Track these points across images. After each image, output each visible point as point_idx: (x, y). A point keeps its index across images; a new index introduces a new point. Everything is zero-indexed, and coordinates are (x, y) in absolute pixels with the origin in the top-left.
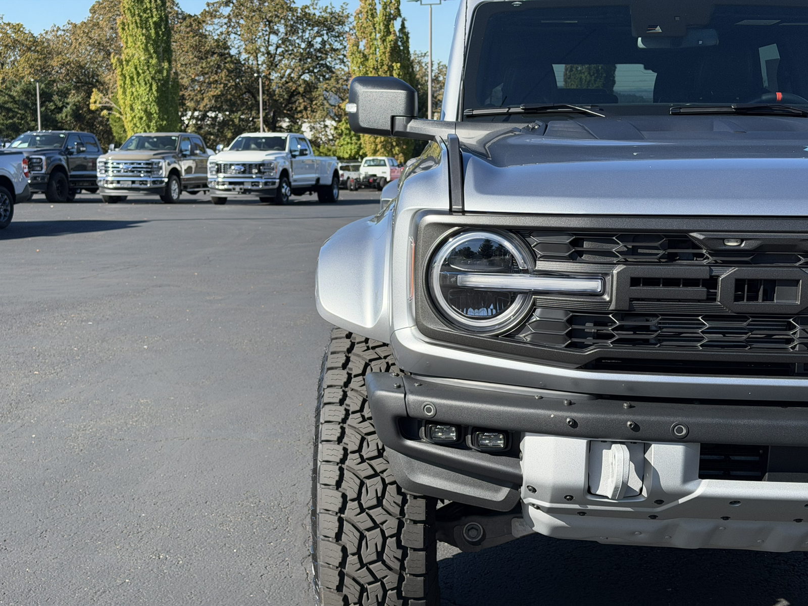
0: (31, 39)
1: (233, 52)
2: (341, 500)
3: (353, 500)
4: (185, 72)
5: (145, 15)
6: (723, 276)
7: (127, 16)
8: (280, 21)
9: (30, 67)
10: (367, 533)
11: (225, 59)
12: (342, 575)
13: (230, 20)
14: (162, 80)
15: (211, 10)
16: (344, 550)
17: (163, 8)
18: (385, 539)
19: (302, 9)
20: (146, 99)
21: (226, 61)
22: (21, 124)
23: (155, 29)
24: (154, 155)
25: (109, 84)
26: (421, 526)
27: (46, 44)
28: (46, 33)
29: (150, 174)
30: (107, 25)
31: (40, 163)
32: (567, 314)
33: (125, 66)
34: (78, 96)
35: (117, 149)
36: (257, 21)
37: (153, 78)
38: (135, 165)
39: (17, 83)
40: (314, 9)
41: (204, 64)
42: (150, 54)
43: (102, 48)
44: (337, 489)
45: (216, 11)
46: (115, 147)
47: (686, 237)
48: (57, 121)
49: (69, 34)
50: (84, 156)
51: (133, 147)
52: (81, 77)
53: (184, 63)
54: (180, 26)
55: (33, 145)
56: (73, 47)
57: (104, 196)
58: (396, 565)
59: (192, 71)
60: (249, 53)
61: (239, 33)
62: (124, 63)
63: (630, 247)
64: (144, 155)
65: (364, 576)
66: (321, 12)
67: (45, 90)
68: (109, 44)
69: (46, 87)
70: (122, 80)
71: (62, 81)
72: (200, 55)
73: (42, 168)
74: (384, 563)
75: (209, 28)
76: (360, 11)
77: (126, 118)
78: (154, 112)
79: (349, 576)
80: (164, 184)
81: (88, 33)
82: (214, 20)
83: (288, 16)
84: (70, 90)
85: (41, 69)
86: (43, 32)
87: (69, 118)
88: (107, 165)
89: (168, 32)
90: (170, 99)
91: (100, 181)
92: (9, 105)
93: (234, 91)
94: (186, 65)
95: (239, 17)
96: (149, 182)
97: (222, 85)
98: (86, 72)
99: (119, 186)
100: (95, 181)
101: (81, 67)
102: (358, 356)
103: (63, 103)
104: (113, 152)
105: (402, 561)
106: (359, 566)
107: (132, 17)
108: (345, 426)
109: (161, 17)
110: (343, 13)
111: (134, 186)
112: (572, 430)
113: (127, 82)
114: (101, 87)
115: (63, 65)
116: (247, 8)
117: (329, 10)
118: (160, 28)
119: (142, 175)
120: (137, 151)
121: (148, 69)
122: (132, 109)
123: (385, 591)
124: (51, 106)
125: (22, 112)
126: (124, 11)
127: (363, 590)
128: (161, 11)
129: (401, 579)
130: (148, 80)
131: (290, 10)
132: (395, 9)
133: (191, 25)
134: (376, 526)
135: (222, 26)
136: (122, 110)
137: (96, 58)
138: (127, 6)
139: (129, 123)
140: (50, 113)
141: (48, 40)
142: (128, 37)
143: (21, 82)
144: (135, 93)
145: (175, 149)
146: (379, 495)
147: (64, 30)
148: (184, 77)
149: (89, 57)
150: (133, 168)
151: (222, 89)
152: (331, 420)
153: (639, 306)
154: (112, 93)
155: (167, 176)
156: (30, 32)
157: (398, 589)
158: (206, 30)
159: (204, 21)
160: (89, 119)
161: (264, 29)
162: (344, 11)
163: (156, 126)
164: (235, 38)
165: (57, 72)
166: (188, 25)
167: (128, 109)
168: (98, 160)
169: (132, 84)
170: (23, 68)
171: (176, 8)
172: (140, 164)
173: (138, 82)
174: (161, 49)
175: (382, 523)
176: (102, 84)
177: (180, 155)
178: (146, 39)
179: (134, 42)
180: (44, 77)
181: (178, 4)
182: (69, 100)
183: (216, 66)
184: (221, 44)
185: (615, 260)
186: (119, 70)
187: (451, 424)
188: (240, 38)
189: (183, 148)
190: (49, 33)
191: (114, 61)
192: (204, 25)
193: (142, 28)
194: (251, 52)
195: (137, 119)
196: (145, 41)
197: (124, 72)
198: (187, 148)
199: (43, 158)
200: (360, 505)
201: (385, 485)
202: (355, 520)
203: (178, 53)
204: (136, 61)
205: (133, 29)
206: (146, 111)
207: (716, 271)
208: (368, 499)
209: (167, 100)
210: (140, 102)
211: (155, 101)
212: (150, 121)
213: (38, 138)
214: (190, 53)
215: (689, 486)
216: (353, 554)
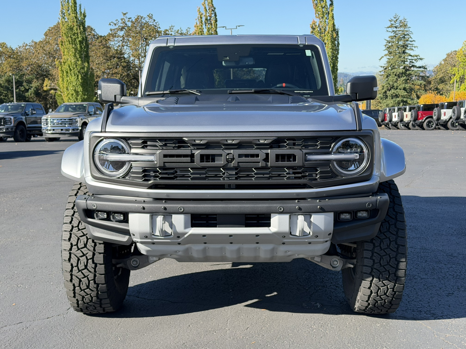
0: (11, 51)
1: (126, 56)
2: (70, 245)
3: (75, 245)
4: (98, 68)
5: (74, 37)
6: (196, 153)
7: (64, 38)
8: (152, 38)
9: (10, 67)
10: (80, 258)
11: (121, 60)
12: (71, 275)
13: (124, 39)
14: (84, 73)
15: (113, 33)
16: (72, 265)
17: (84, 33)
18: (88, 260)
19: (164, 32)
20: (75, 84)
21: (122, 61)
22: (5, 99)
23: (80, 44)
24: (73, 115)
25: (55, 75)
26: (102, 255)
27: (19, 54)
28: (20, 47)
29: (71, 125)
30: (54, 42)
31: (10, 120)
32: (143, 169)
33: (63, 66)
34: (37, 83)
35: (53, 112)
36: (138, 39)
37: (79, 72)
38: (63, 121)
39: (3, 76)
40: (171, 31)
41: (109, 63)
42: (77, 58)
43: (51, 55)
44: (69, 241)
45: (116, 34)
46: (52, 111)
47: (182, 139)
48: (25, 97)
49: (32, 48)
50: (35, 116)
51: (62, 110)
52: (39, 72)
53: (97, 63)
54: (95, 42)
55: (7, 110)
56: (34, 55)
57: (46, 138)
58: (93, 270)
59: (103, 67)
60: (135, 57)
61: (129, 46)
62: (63, 64)
63: (164, 143)
64: (68, 115)
65: (80, 275)
66: (175, 33)
67: (19, 79)
68: (55, 53)
69: (19, 78)
70: (62, 73)
71: (29, 75)
72: (107, 58)
73: (11, 123)
74: (88, 270)
75: (112, 43)
76: (195, 32)
77: (64, 94)
78: (80, 91)
79: (74, 275)
80: (79, 130)
81: (43, 47)
82: (114, 38)
83: (156, 36)
84: (33, 79)
85: (16, 68)
86: (18, 47)
87: (32, 95)
88: (47, 121)
89: (87, 46)
90: (89, 83)
91: (44, 129)
93: (126, 78)
94: (99, 64)
95: (129, 37)
96: (70, 130)
97: (120, 75)
98: (42, 69)
99: (54, 132)
100: (41, 130)
101: (40, 66)
102: (82, 191)
103: (29, 87)
104: (51, 113)
105: (95, 269)
106: (78, 271)
107: (67, 38)
108: (73, 217)
109: (83, 38)
110: (187, 33)
111: (62, 132)
112: (143, 211)
113: (64, 74)
114: (51, 78)
115: (29, 65)
116: (133, 31)
117: (179, 32)
118: (83, 44)
119: (67, 126)
120: (65, 113)
121: (76, 67)
122: (67, 89)
123: (89, 281)
124: (22, 89)
125: (6, 92)
126: (62, 35)
127: (80, 281)
128: (83, 34)
129: (95, 276)
130: (76, 73)
131: (157, 33)
132: (215, 31)
133: (101, 42)
134: (84, 255)
135: (119, 42)
136: (61, 90)
137: (48, 61)
138: (64, 32)
139: (66, 97)
140: (21, 93)
141: (20, 52)
142: (65, 49)
143: (5, 75)
144: (69, 81)
145: (85, 111)
146: (85, 243)
147: (30, 46)
148: (98, 71)
149: (44, 61)
150: (62, 122)
151: (120, 77)
152: (68, 215)
153: (167, 165)
154: (57, 80)
155: (80, 126)
156: (10, 47)
157: (94, 280)
158: (110, 44)
159: (109, 39)
160: (44, 95)
161: (143, 43)
162: (188, 32)
163: (81, 98)
164: (127, 48)
165: (26, 69)
166: (100, 42)
167: (65, 89)
168: (42, 118)
169: (67, 75)
170: (6, 67)
171: (93, 32)
172: (65, 120)
173: (71, 74)
174: (83, 56)
175: (87, 254)
176: (52, 75)
177: (88, 114)
178: (75, 50)
179: (68, 52)
180: (18, 72)
181: (94, 30)
182: (32, 85)
183: (116, 64)
184: (118, 52)
185: (158, 148)
186: (60, 68)
187: (104, 212)
188: (129, 48)
189: (90, 111)
190: (21, 47)
191: (57, 63)
192: (109, 41)
193: (72, 44)
194: (136, 56)
195: (70, 95)
196: (74, 51)
197: (62, 69)
198: (92, 111)
199: (12, 118)
200: (78, 247)
201: (88, 239)
202: (76, 253)
203: (95, 58)
204: (69, 63)
205: (67, 45)
206: (75, 90)
207: (194, 152)
208: (81, 245)
209: (87, 84)
210: (72, 85)
211: (80, 85)
212: (78, 95)
213: (9, 107)
214: (101, 57)
215: (187, 230)
216: (76, 267)
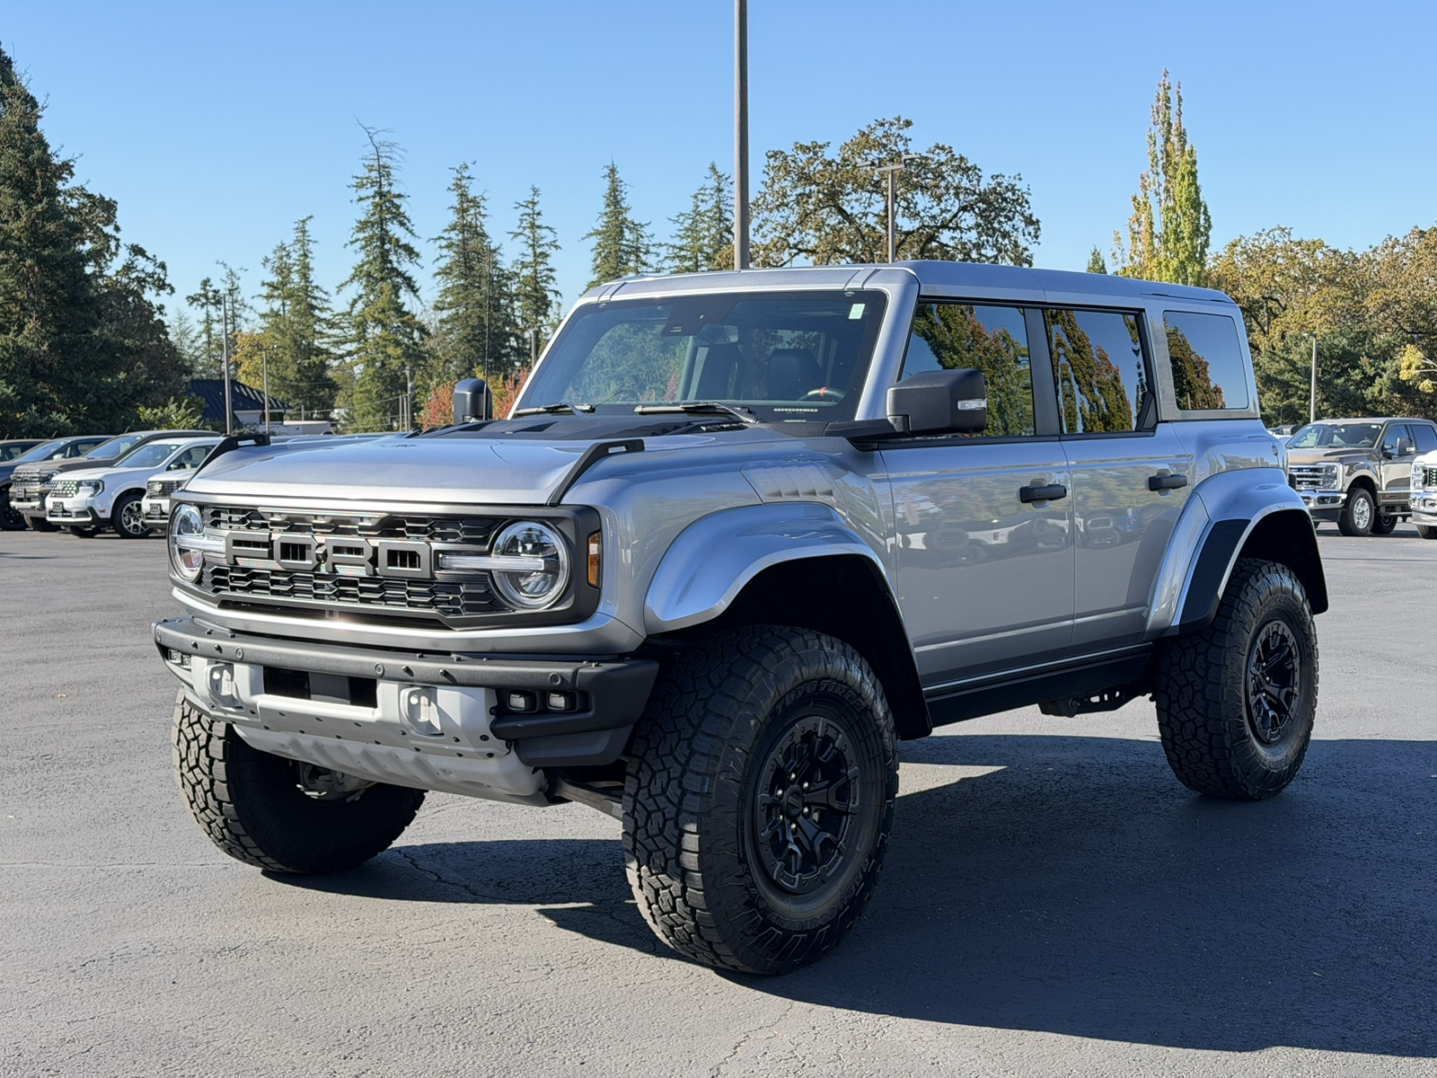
6: (275, 541)
24: (1326, 455)
29: (1316, 487)
32: (214, 567)
47: (257, 510)
80: (1340, 503)
92: (1287, 376)
96: (1312, 500)
124: (1356, 375)
140: (1353, 388)
145: (1372, 446)
147: (1404, 245)
153: (238, 561)
155: (1345, 489)
172: (1302, 470)
177: (1380, 455)
189: (1386, 446)
190: (1380, 251)
198: (1394, 444)
207: (273, 537)
